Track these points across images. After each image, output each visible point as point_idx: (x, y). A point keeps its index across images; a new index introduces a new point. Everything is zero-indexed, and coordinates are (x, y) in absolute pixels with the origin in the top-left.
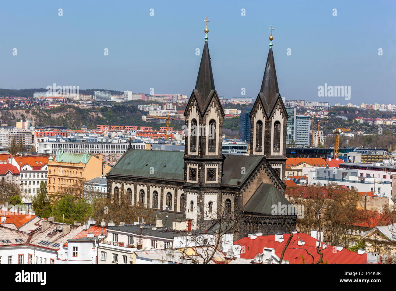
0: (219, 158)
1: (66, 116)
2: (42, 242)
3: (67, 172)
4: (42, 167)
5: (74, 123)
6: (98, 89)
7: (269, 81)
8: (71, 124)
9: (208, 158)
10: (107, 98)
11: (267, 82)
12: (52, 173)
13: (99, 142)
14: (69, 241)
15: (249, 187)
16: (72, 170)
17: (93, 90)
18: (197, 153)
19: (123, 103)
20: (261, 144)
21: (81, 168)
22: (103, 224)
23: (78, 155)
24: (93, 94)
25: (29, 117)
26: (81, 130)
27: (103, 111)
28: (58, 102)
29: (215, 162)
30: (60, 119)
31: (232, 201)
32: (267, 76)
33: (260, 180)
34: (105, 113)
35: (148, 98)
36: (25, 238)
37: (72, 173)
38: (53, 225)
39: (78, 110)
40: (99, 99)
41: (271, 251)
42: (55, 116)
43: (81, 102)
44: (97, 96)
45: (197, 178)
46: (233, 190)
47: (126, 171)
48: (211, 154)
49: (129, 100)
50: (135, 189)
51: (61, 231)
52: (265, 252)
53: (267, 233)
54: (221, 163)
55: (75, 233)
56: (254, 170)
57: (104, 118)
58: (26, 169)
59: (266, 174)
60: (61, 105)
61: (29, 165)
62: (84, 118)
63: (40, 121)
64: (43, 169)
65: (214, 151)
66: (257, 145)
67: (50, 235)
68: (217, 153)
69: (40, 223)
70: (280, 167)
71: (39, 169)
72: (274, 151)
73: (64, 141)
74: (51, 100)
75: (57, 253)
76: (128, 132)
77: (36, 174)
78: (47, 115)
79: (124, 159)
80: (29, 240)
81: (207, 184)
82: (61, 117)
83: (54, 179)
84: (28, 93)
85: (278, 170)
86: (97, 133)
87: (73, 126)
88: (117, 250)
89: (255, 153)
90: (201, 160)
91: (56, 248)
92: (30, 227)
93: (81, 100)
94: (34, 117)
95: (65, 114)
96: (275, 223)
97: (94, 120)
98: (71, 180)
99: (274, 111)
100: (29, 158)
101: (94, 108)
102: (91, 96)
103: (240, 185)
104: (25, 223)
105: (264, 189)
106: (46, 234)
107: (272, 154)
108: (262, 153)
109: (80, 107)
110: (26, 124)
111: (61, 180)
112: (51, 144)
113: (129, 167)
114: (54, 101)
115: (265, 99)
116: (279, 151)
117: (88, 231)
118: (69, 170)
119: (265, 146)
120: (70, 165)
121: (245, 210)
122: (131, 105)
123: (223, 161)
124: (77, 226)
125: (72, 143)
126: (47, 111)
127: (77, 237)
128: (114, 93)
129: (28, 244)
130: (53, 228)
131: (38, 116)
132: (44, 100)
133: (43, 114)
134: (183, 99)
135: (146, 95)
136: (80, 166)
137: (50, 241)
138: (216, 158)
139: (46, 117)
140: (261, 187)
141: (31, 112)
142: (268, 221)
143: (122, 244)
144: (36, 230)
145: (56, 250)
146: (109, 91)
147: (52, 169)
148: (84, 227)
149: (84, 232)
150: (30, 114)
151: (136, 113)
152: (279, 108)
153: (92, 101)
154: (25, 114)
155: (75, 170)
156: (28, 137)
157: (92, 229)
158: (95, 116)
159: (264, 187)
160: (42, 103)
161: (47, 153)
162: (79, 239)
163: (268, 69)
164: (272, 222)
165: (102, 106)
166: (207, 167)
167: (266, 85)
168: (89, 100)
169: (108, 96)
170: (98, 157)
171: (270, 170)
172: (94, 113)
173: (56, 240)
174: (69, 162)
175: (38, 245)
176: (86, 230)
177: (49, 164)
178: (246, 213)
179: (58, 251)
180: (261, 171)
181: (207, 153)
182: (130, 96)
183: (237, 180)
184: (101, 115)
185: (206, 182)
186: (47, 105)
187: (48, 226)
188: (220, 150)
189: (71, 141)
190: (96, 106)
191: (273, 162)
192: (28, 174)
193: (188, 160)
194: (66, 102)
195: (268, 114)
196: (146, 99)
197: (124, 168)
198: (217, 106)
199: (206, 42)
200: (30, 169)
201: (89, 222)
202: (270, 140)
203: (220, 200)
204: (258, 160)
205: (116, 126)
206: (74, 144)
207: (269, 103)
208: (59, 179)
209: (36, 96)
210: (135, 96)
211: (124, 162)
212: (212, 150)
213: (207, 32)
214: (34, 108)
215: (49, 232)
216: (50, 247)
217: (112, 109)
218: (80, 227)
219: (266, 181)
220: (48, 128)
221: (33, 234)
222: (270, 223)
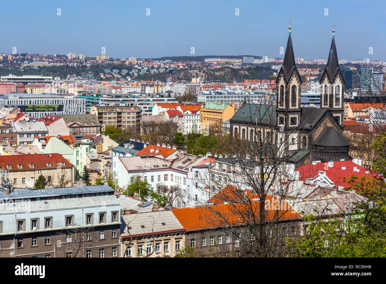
0: (299, 110)
1: (225, 74)
2: (179, 167)
3: (212, 115)
4: (197, 111)
5: (230, 78)
6: (246, 55)
7: (332, 59)
8: (228, 79)
9: (291, 110)
10: (252, 61)
11: (331, 60)
12: (204, 116)
13: (236, 94)
14: (193, 167)
15: (318, 129)
16: (216, 114)
17: (243, 56)
18: (284, 107)
19: (262, 64)
20: (327, 100)
21: (221, 113)
22: (216, 156)
23: (220, 104)
24: (242, 59)
25: (201, 75)
26: (233, 83)
27: (248, 70)
28: (220, 64)
29: (296, 113)
30: (221, 75)
31: (307, 137)
32: (331, 56)
33: (325, 124)
34: (250, 71)
35: (278, 61)
36: (169, 164)
37: (216, 116)
38: (186, 156)
39: (232, 69)
40: (246, 62)
41: (323, 173)
42: (217, 74)
43: (235, 64)
44: (246, 60)
45: (284, 123)
46: (307, 131)
47: (242, 117)
48: (293, 108)
49: (266, 62)
50: (247, 129)
51: (190, 160)
52: (319, 174)
53: (329, 159)
54: (300, 113)
55: (199, 162)
56: (322, 118)
57: (249, 74)
58: (188, 113)
59: (329, 120)
60: (222, 66)
61: (189, 110)
62: (236, 75)
63: (208, 77)
64: (198, 113)
65: (295, 106)
66: (324, 101)
67: (184, 163)
68: (297, 107)
69: (178, 155)
70: (340, 115)
71: (196, 113)
72: (336, 105)
73: (214, 94)
74: (215, 63)
75: (187, 174)
76: (262, 85)
77: (194, 116)
78: (213, 73)
79: (241, 109)
80: (171, 165)
81: (290, 127)
82: (221, 74)
83: (205, 119)
84: (201, 59)
85: (338, 117)
86: (242, 85)
87: (229, 80)
88: (220, 174)
89: (323, 106)
90: (287, 112)
91: (187, 171)
92: (172, 157)
93: (235, 63)
94: (204, 74)
95: (224, 72)
96: (334, 153)
97: (242, 76)
98: (215, 120)
99: (335, 79)
100: (190, 106)
101: (242, 68)
102: (241, 60)
103: (312, 128)
104: (170, 154)
105: (328, 130)
106: (182, 162)
107: (334, 107)
108: (328, 107)
109: (234, 67)
110: (198, 79)
111: (209, 120)
112: (206, 96)
113: (244, 115)
114: (217, 63)
115: (330, 71)
116: (339, 105)
117: (206, 161)
118: (214, 114)
119: (330, 102)
120: (214, 111)
121: (315, 144)
122: (267, 65)
123: (301, 112)
124: (201, 157)
125: (219, 95)
126: (212, 71)
127: (200, 164)
128: (256, 58)
129: (170, 168)
130: (186, 157)
131: (207, 74)
132: (211, 63)
133: (210, 72)
134: (301, 61)
135: (277, 59)
136: (220, 111)
137: (183, 166)
138: (296, 110)
139: (212, 74)
140: (326, 128)
141: (202, 71)
142: (329, 151)
143: (224, 170)
144: (176, 159)
145: (187, 172)
146: (253, 56)
147: (203, 113)
148: (204, 158)
149: (204, 161)
150: (202, 72)
151: (270, 71)
152: (339, 77)
153: (242, 64)
154: (198, 73)
155: (217, 114)
156: (197, 88)
157: (209, 159)
158: (243, 73)
159: (328, 129)
160: (209, 65)
161: (203, 101)
162: (200, 166)
163: (332, 52)
164: (333, 152)
165: (248, 67)
166: (291, 116)
167: (331, 62)
168: (240, 63)
169: (253, 60)
170: (231, 106)
171: (332, 117)
172: (242, 72)
173: (187, 166)
174: (213, 109)
175: (176, 168)
176: (205, 160)
177: (201, 110)
178: (316, 146)
179: (187, 173)
180: (326, 118)
181: (290, 107)
182: (266, 60)
183: (310, 124)
184: (247, 73)
185: (290, 126)
186: (213, 66)
187: (183, 156)
188: (299, 105)
189: (218, 94)
190: (244, 67)
191: (335, 112)
192: (189, 116)
193: (279, 111)
194: (225, 64)
195: (332, 81)
196: (277, 61)
197: (240, 116)
198: (297, 77)
199: (290, 35)
200: (190, 113)
201: (207, 155)
202: (333, 98)
203: (299, 137)
204: (324, 111)
205: (256, 80)
206: (220, 95)
207: (332, 74)
208: (208, 119)
209: (206, 60)
210: (270, 59)
211: (241, 112)
212: (294, 105)
213: (290, 28)
214: (205, 69)
215: (183, 161)
216: (183, 170)
217: (254, 68)
218: (202, 158)
219: (329, 125)
220: (212, 82)
221: (174, 161)
222: (331, 152)
